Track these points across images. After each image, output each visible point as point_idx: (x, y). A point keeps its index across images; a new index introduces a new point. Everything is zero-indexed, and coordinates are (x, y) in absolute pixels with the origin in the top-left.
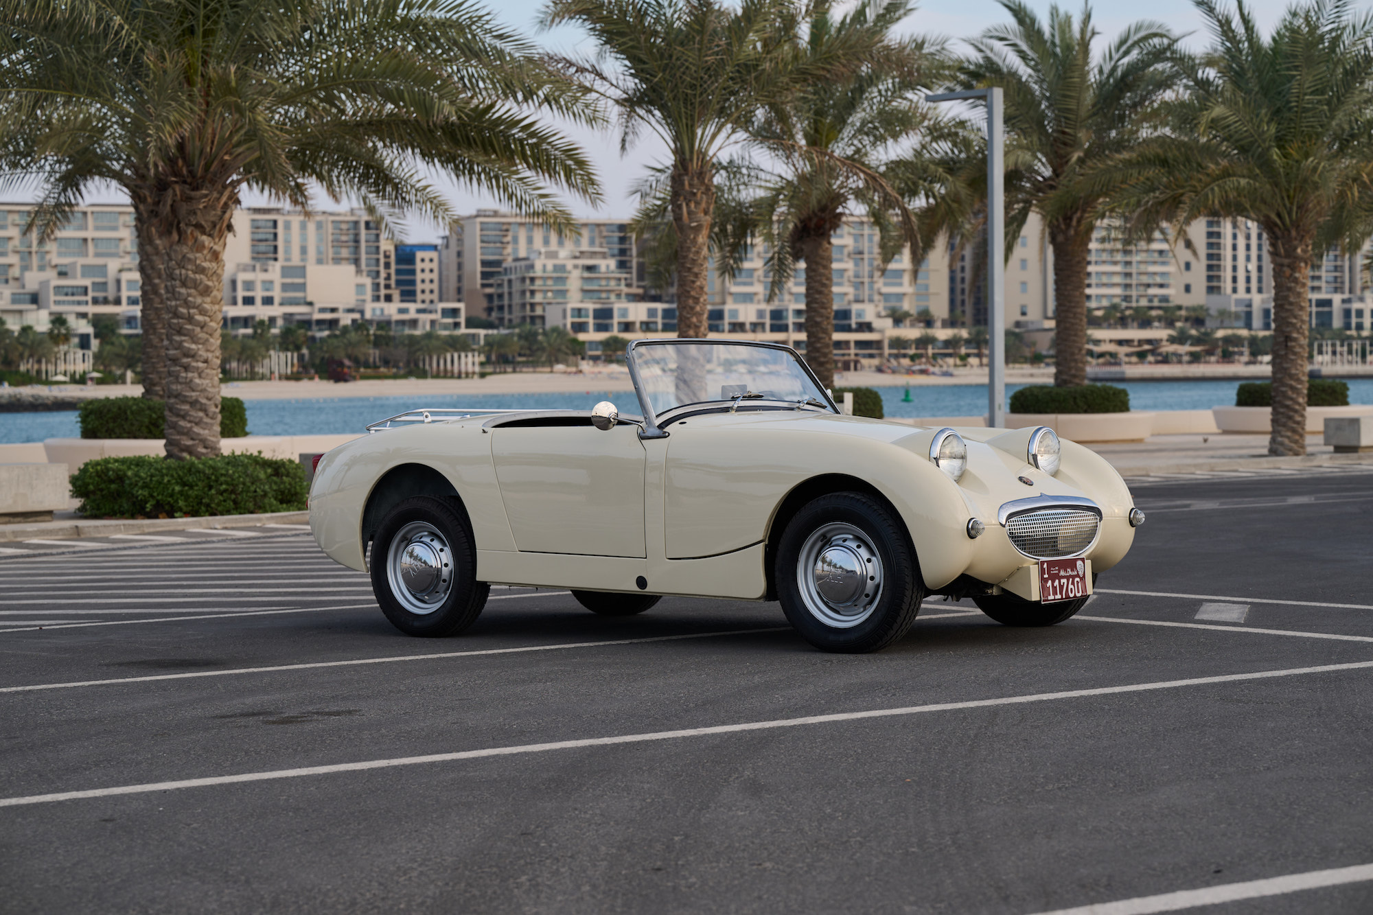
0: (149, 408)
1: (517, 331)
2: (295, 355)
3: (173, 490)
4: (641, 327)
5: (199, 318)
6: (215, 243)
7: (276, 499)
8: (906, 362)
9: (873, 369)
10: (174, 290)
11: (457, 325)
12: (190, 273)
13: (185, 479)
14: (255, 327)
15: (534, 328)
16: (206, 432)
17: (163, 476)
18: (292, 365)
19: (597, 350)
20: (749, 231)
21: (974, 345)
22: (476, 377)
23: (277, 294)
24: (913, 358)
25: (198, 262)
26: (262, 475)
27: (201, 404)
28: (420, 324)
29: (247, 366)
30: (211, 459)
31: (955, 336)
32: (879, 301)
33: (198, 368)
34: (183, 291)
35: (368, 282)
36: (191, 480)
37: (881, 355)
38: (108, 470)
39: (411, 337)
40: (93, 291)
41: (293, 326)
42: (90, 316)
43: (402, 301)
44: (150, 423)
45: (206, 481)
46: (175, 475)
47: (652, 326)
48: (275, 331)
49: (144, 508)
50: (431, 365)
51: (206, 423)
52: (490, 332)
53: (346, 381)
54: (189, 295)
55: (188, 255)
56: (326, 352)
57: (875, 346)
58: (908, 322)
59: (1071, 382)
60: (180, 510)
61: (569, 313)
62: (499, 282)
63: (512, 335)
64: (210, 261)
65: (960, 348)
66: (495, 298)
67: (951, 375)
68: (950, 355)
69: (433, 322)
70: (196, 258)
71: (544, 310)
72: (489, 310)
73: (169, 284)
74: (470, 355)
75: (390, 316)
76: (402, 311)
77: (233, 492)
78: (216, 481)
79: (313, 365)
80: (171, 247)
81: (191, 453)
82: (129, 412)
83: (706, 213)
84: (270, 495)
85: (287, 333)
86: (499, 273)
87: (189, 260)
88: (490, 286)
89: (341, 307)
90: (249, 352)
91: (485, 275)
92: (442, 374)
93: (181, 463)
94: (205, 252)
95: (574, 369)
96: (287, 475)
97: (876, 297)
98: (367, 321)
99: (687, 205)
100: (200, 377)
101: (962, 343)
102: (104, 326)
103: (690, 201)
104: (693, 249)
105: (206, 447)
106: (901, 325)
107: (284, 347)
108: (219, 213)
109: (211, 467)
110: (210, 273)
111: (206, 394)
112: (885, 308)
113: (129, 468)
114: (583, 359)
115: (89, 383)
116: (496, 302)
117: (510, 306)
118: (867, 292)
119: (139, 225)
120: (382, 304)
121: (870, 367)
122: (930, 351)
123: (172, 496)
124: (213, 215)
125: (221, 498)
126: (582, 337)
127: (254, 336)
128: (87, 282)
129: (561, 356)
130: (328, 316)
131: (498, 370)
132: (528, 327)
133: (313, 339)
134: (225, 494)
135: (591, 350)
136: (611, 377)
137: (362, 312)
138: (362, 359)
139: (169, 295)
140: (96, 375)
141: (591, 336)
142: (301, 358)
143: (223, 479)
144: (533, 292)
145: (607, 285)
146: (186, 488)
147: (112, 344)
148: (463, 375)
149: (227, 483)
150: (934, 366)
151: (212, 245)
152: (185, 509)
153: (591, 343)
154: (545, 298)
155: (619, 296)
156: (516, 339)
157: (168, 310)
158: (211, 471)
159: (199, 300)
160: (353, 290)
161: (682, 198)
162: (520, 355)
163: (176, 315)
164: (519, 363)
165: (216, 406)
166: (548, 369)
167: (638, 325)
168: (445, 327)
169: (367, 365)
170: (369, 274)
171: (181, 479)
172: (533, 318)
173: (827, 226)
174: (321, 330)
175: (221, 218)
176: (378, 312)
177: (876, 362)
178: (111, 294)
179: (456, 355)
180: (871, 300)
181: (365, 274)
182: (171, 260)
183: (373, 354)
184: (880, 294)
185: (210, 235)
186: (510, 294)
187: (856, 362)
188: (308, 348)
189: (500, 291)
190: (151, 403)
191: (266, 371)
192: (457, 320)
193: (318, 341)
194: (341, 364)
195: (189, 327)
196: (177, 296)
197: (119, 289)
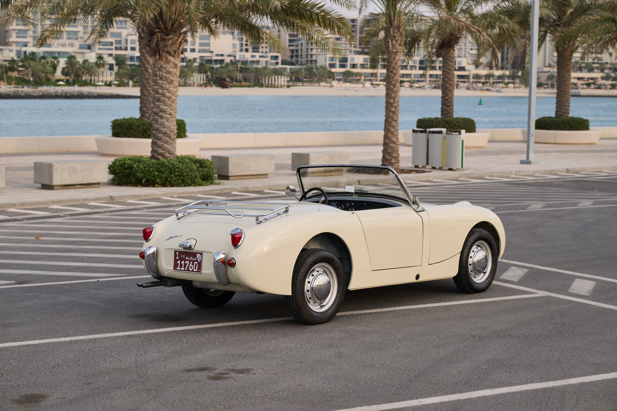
0: (143, 124)
1: (304, 67)
2: (205, 75)
3: (155, 174)
4: (360, 66)
5: (167, 94)
6: (176, 60)
7: (201, 178)
8: (480, 85)
9: (465, 88)
10: (156, 81)
11: (277, 63)
12: (164, 74)
13: (160, 169)
14: (187, 62)
15: (312, 65)
16: (170, 147)
17: (150, 167)
18: (203, 80)
19: (340, 76)
20: (416, 43)
21: (511, 78)
22: (285, 87)
23: (197, 47)
24: (483, 83)
25: (168, 69)
26: (195, 168)
27: (168, 134)
28: (261, 63)
29: (183, 80)
30: (172, 160)
31: (503, 74)
32: (469, 57)
33: (167, 117)
34: (161, 82)
35: (238, 43)
36: (162, 170)
37: (469, 82)
38: (125, 163)
39: (257, 68)
40: (116, 44)
41: (204, 63)
42: (114, 55)
43: (253, 52)
44: (143, 131)
45: (169, 170)
46: (156, 167)
47: (365, 66)
48: (196, 64)
49: (141, 182)
50: (265, 81)
51: (170, 143)
52: (292, 67)
53: (227, 88)
54: (163, 84)
55: (163, 66)
56: (218, 74)
57: (466, 77)
58: (481, 67)
59: (562, 115)
60: (158, 183)
61: (328, 59)
62: (297, 44)
63: (302, 68)
64: (173, 68)
65: (505, 79)
66: (295, 51)
67: (501, 92)
68: (500, 83)
69: (266, 62)
70: (167, 67)
71: (317, 57)
72: (292, 57)
73: (154, 78)
74: (283, 77)
75: (247, 58)
76: (253, 56)
77: (181, 175)
78: (174, 170)
79: (213, 80)
80: (155, 61)
81: (163, 156)
82: (133, 126)
83: (400, 45)
84: (198, 177)
85: (201, 65)
86: (296, 40)
87: (164, 68)
88: (293, 46)
89: (225, 54)
90: (184, 74)
91: (290, 41)
92: (270, 86)
93: (159, 162)
94: (171, 64)
95: (329, 85)
96: (206, 168)
97: (468, 55)
98: (237, 61)
99: (392, 41)
100: (167, 121)
101: (506, 77)
102: (120, 61)
103: (393, 40)
104: (394, 62)
105: (169, 154)
106: (478, 68)
107: (200, 72)
108: (178, 46)
109: (172, 164)
110: (173, 74)
111: (170, 129)
112: (471, 60)
113: (135, 163)
114: (334, 80)
115: (113, 86)
116: (295, 54)
117: (301, 55)
118: (463, 53)
119: (140, 40)
120: (244, 53)
121: (464, 87)
122: (491, 80)
123: (154, 177)
124: (175, 47)
125: (176, 178)
126: (333, 70)
127: (186, 67)
128: (113, 40)
129: (324, 79)
130: (220, 58)
131: (295, 84)
132: (309, 65)
133: (213, 68)
134: (178, 177)
135: (337, 76)
136: (346, 89)
137: (235, 57)
138: (234, 77)
139: (154, 84)
140: (116, 82)
141: (337, 70)
142: (207, 77)
143: (177, 170)
144: (312, 49)
145: (345, 47)
146: (160, 173)
147: (123, 68)
148: (280, 86)
149: (179, 172)
150: (493, 87)
151: (174, 61)
152: (160, 183)
153: (337, 73)
154: (317, 52)
155: (350, 52)
156: (303, 70)
157: (154, 90)
158: (172, 166)
159: (168, 86)
160: (231, 46)
161: (389, 38)
162: (305, 78)
163: (157, 93)
164: (305, 81)
165: (175, 135)
166: (318, 85)
167: (359, 66)
168: (272, 64)
169: (236, 81)
170: (238, 39)
171: (158, 169)
172: (311, 61)
173: (453, 43)
174: (216, 64)
175: (178, 48)
176: (242, 57)
177: (466, 85)
178: (123, 45)
179: (276, 77)
180: (465, 57)
181: (236, 39)
182: (155, 67)
183: (239, 76)
184: (469, 54)
185: (173, 56)
186: (301, 50)
187: (457, 85)
188: (210, 72)
189: (297, 48)
190: (144, 122)
191: (191, 82)
192: (277, 61)
193: (215, 69)
194: (225, 80)
195: (163, 98)
196: (158, 84)
197: (127, 43)
